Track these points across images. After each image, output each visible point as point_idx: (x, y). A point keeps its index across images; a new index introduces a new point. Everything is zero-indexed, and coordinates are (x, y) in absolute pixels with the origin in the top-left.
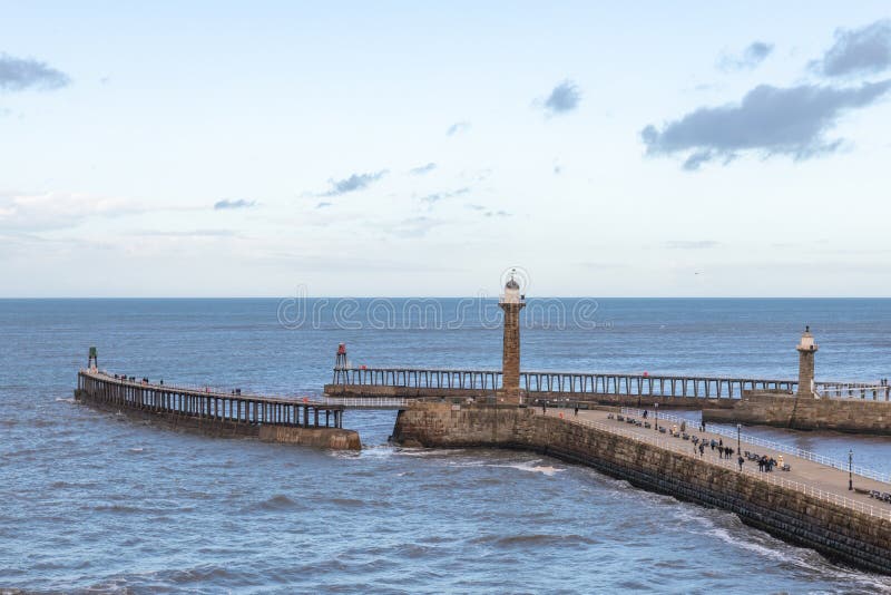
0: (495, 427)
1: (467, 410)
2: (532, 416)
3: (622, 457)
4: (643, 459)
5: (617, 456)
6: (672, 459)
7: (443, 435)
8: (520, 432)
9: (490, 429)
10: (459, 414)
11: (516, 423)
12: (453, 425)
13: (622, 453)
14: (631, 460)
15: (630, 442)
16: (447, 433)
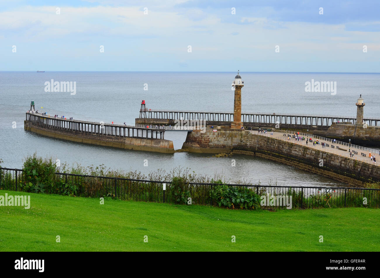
0: (232, 139)
1: (219, 132)
2: (248, 135)
3: (296, 152)
4: (306, 153)
5: (293, 152)
6: (321, 153)
7: (209, 142)
8: (243, 141)
9: (230, 140)
10: (216, 134)
11: (241, 138)
12: (213, 138)
13: (295, 151)
14: (300, 154)
15: (300, 146)
16: (211, 142)
